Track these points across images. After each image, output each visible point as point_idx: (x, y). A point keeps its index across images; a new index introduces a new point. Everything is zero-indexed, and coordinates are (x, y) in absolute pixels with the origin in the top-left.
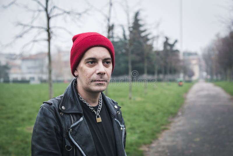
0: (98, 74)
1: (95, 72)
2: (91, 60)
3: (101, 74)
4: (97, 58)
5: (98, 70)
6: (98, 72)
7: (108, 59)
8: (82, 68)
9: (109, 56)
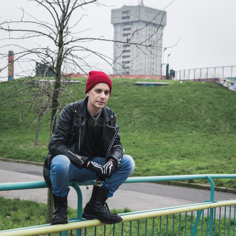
0: (101, 98)
1: (99, 97)
2: (98, 90)
4: (102, 89)
5: (101, 96)
6: (101, 97)
7: (108, 91)
8: (92, 93)
9: (109, 89)
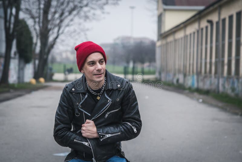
1: (95, 69)
2: (92, 63)
3: (99, 70)
5: (97, 68)
6: (97, 69)
7: (102, 59)
8: (86, 68)
